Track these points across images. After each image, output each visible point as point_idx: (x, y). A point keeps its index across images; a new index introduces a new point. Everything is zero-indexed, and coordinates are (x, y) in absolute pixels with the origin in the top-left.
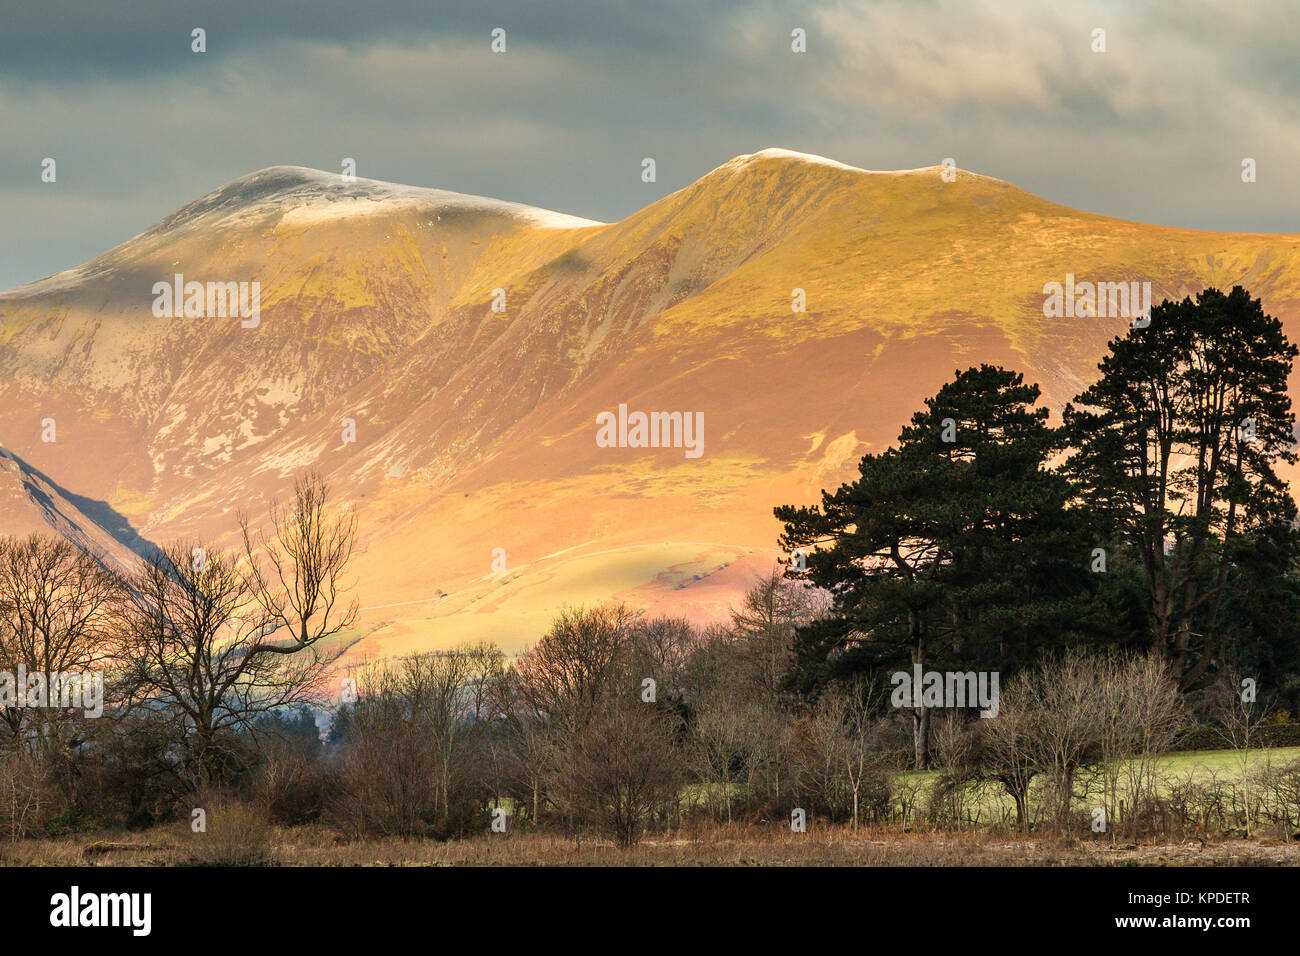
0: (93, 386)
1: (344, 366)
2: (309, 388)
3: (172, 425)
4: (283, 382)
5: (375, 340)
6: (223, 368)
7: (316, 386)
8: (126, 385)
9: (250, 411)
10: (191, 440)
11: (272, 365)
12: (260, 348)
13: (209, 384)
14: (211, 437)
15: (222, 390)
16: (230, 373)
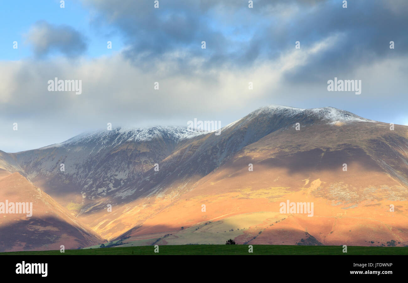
0: (64, 173)
1: (141, 168)
2: (130, 174)
3: (88, 185)
4: (122, 172)
5: (150, 161)
6: (104, 169)
7: (132, 174)
8: (74, 174)
9: (112, 181)
10: (94, 189)
11: (118, 168)
12: (115, 163)
13: (100, 173)
14: (100, 188)
15: (104, 174)
16: (106, 170)
